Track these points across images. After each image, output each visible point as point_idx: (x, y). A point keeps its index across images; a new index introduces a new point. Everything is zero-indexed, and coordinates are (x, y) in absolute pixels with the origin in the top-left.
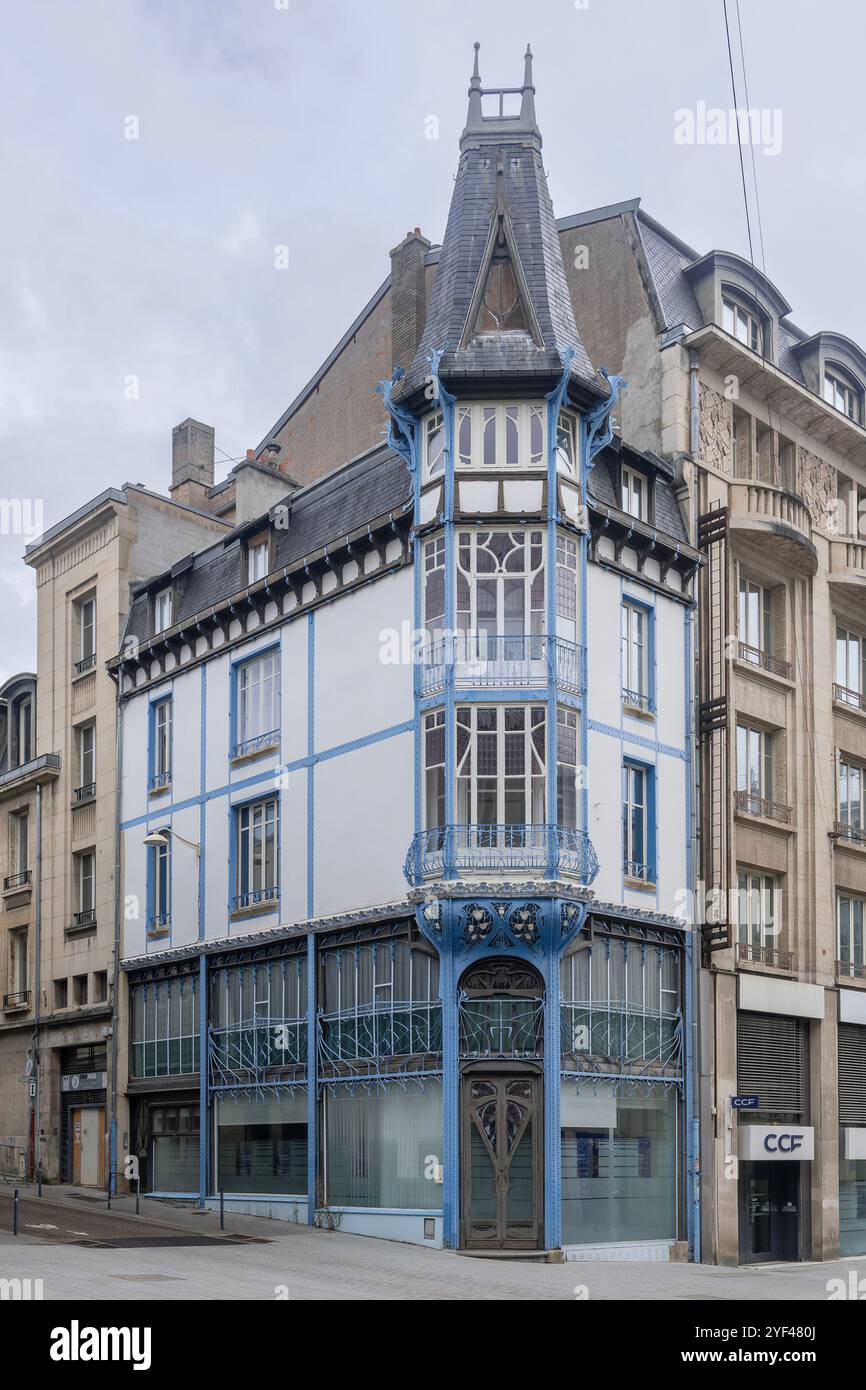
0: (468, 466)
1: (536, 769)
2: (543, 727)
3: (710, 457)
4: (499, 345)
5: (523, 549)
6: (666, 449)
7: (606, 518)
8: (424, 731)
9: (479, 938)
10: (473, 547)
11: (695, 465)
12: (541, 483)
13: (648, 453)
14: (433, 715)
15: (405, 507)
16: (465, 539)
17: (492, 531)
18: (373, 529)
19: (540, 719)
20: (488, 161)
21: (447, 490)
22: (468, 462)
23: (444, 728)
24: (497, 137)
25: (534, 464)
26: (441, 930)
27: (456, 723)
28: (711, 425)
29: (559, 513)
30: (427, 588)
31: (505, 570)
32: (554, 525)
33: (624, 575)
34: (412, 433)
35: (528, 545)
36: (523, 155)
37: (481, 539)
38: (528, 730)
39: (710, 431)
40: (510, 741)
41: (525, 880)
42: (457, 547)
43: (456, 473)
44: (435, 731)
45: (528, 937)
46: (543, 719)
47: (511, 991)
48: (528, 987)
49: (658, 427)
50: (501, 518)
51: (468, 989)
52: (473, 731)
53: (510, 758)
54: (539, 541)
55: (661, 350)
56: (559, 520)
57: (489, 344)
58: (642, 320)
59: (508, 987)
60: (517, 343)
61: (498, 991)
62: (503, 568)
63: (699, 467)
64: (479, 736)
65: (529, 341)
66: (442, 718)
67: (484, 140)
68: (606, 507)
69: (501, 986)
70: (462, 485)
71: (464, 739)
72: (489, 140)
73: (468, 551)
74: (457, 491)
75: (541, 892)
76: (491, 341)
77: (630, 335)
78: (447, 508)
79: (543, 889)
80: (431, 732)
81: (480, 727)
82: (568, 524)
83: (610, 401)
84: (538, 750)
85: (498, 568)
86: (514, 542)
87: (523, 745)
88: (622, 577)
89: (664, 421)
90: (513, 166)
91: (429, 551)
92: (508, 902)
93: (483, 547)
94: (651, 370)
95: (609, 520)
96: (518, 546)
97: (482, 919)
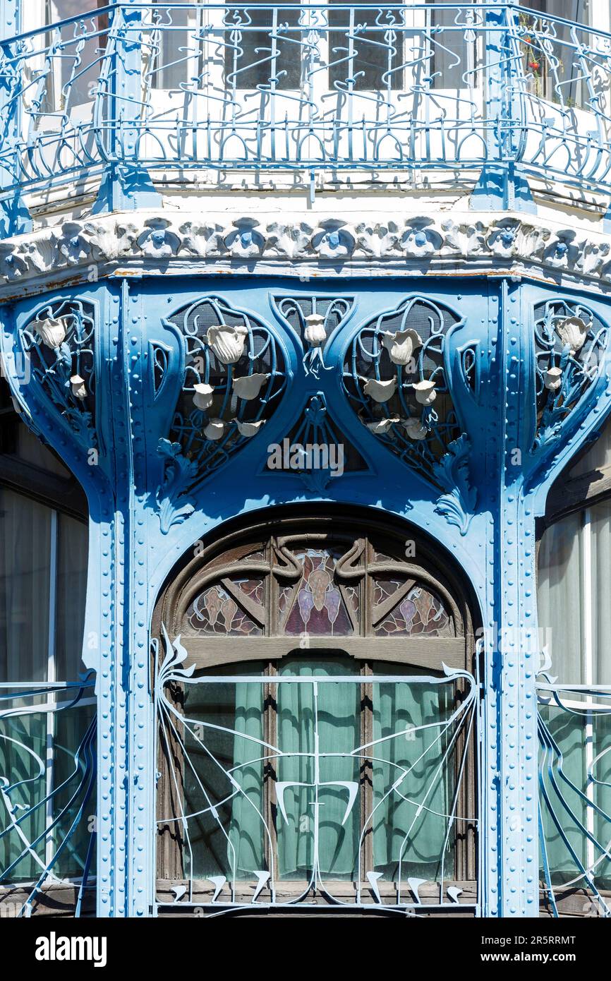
9: (231, 431)
26: (90, 398)
41: (400, 210)
45: (416, 432)
47: (357, 643)
48: (419, 628)
51: (193, 634)
59: (344, 624)
61: (305, 640)
69: (319, 621)
75: (460, 260)
79: (466, 245)
92: (341, 295)
97: (244, 358)
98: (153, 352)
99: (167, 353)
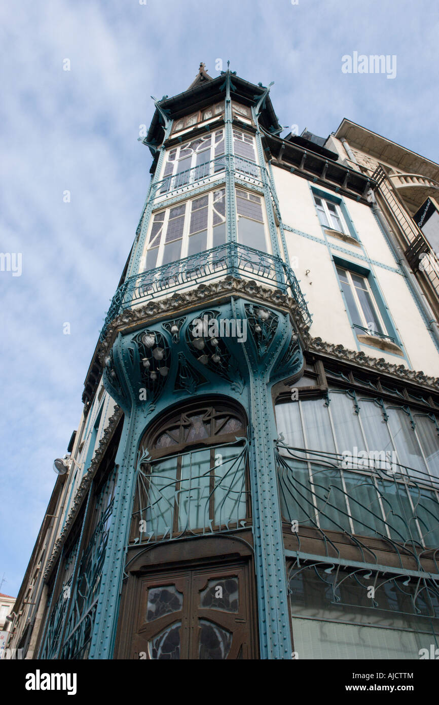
5: (210, 139)
7: (282, 144)
9: (159, 375)
10: (178, 152)
16: (173, 152)
17: (190, 142)
27: (152, 222)
33: (308, 177)
35: (213, 137)
37: (183, 147)
38: (210, 204)
42: (167, 155)
45: (216, 359)
50: (194, 132)
52: (165, 221)
53: (195, 224)
54: (221, 133)
62: (196, 150)
63: (360, 166)
64: (170, 222)
84: (219, 211)
85: (193, 151)
92: (182, 318)
96: (207, 140)
97: (155, 344)
98: (128, 351)
99: (132, 350)
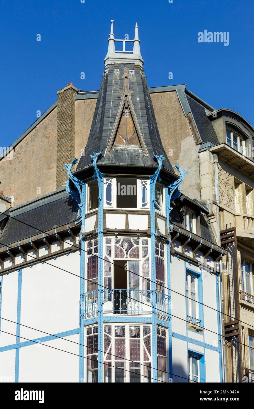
0: (110, 206)
1: (146, 358)
2: (149, 337)
3: (224, 202)
4: (126, 152)
5: (138, 248)
6: (203, 198)
7: (178, 232)
8: (86, 336)
10: (113, 245)
11: (218, 206)
12: (147, 216)
13: (195, 200)
14: (91, 328)
15: (76, 223)
16: (109, 242)
17: (122, 238)
18: (58, 232)
19: (147, 332)
20: (118, 70)
21: (99, 217)
22: (110, 204)
23: (97, 335)
24: (123, 60)
25: (143, 207)
27: (104, 333)
28: (225, 188)
29: (157, 231)
30: (88, 264)
31: (129, 257)
32: (154, 237)
33: (186, 259)
34: (81, 189)
35: (140, 245)
36: (135, 68)
37: (117, 242)
38: (142, 338)
39: (224, 190)
40: (132, 343)
42: (104, 245)
43: (104, 210)
44: (92, 336)
46: (150, 333)
49: (199, 188)
50: (127, 232)
52: (113, 337)
53: (132, 352)
54: (147, 244)
55: (199, 153)
56: (156, 234)
57: (121, 151)
58: (189, 137)
60: (135, 151)
62: (128, 256)
63: (220, 207)
64: (116, 340)
65: (140, 151)
66: (96, 330)
67: (116, 61)
68: (178, 227)
70: (107, 215)
71: (108, 341)
72: (118, 61)
73: (110, 247)
74: (105, 218)
76: (122, 150)
77: (183, 143)
78: (99, 226)
80: (90, 337)
81: (117, 335)
82: (161, 236)
83: (180, 180)
84: (147, 349)
85: (125, 256)
86: (134, 244)
87: (139, 345)
88: (185, 261)
89: (201, 185)
90: (130, 73)
91: (90, 245)
93: (118, 245)
94: (194, 160)
95: (179, 233)
96: (135, 246)
